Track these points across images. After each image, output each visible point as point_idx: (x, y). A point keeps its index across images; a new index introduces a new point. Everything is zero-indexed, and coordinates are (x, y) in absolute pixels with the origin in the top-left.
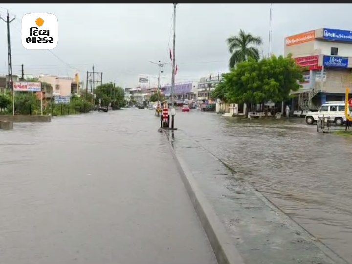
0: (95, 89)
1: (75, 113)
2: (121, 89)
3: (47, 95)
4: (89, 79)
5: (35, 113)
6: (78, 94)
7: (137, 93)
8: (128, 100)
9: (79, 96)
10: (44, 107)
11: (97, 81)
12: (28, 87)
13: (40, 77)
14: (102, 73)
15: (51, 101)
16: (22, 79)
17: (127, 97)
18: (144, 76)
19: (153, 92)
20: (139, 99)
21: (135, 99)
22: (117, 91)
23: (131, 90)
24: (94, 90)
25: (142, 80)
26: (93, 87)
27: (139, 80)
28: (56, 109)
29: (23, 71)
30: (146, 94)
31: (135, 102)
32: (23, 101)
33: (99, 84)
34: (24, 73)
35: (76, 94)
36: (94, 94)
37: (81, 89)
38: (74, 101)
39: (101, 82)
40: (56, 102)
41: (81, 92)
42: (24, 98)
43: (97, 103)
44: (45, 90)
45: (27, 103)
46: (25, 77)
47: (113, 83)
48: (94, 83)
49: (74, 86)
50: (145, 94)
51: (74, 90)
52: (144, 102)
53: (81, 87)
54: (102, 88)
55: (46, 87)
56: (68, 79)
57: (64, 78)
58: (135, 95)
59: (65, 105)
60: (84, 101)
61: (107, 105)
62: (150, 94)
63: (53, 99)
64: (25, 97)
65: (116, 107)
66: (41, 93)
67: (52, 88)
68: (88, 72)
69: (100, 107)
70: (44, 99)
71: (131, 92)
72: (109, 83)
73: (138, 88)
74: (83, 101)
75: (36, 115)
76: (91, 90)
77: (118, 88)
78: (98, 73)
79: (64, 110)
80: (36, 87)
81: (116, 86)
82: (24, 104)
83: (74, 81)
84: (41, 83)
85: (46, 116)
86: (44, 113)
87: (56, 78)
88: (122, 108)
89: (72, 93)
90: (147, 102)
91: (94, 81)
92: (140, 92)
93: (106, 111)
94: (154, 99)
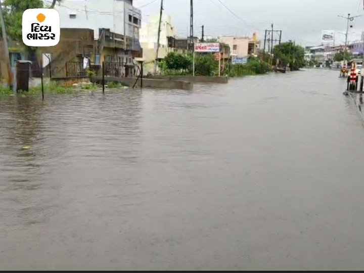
0: (273, 47)
1: (251, 74)
2: (301, 48)
3: (225, 56)
4: (267, 38)
5: (213, 74)
6: (255, 54)
7: (320, 51)
8: (308, 59)
9: (256, 56)
10: (221, 67)
11: (276, 40)
12: (207, 48)
13: (218, 38)
14: (281, 31)
15: (229, 62)
16: (202, 41)
17: (308, 57)
18: (328, 32)
19: (338, 50)
20: (321, 59)
21: (316, 59)
22: (295, 50)
23: (311, 48)
24: (271, 50)
25: (325, 37)
26: (270, 46)
27: (322, 37)
28: (232, 69)
29: (203, 32)
30: (330, 53)
31: (315, 62)
32: (202, 62)
33: (277, 43)
34: (204, 35)
35: (253, 54)
36: (271, 53)
37: (258, 49)
38: (251, 61)
39: (280, 41)
40: (234, 63)
41: (258, 52)
42: (203, 59)
43: (274, 64)
44: (224, 50)
45: (206, 64)
46: (205, 39)
47: (293, 41)
48: (272, 42)
49: (251, 47)
50: (328, 53)
51: (252, 50)
52: (327, 62)
53: (258, 47)
54: (281, 48)
55: (224, 48)
56: (246, 38)
57: (241, 38)
58: (317, 54)
59: (241, 66)
60: (261, 62)
61: (285, 65)
62: (334, 53)
63: (230, 60)
64: (205, 58)
65: (294, 68)
66: (220, 54)
67: (229, 48)
68: (266, 31)
69: (278, 68)
70: (222, 59)
71: (313, 51)
72: (288, 42)
73: (320, 46)
74: (259, 61)
75: (214, 76)
76: (269, 49)
77: (297, 47)
78: (277, 31)
79: (240, 71)
80: (215, 48)
81: (296, 45)
82: (203, 64)
83: (252, 40)
84: (220, 43)
85: (223, 76)
86: (222, 74)
87: (234, 39)
88: (300, 69)
89: (249, 53)
90: (330, 62)
91: (272, 40)
92: (322, 50)
93: (283, 72)
94: (339, 58)
